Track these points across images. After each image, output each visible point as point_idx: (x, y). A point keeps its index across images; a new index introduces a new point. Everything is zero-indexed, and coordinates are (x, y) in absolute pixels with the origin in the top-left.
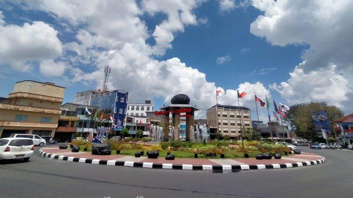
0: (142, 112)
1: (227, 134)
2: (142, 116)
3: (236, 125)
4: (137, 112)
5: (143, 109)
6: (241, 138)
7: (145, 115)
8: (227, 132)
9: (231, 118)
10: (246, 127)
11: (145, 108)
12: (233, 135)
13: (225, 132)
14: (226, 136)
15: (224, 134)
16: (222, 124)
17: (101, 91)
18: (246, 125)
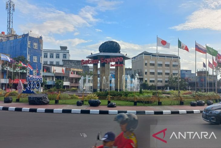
0: (58, 60)
1: (153, 84)
2: (58, 65)
3: (164, 74)
4: (52, 60)
5: (58, 57)
6: (168, 88)
7: (61, 63)
8: (153, 81)
9: (158, 67)
10: (174, 76)
11: (61, 55)
12: (160, 84)
13: (151, 81)
14: (152, 86)
15: (150, 84)
16: (148, 73)
17: (6, 34)
18: (174, 74)
